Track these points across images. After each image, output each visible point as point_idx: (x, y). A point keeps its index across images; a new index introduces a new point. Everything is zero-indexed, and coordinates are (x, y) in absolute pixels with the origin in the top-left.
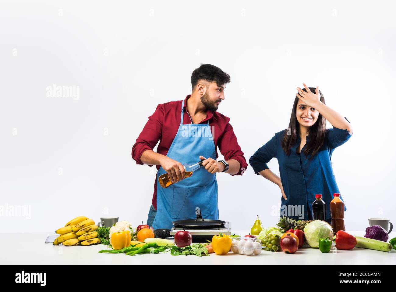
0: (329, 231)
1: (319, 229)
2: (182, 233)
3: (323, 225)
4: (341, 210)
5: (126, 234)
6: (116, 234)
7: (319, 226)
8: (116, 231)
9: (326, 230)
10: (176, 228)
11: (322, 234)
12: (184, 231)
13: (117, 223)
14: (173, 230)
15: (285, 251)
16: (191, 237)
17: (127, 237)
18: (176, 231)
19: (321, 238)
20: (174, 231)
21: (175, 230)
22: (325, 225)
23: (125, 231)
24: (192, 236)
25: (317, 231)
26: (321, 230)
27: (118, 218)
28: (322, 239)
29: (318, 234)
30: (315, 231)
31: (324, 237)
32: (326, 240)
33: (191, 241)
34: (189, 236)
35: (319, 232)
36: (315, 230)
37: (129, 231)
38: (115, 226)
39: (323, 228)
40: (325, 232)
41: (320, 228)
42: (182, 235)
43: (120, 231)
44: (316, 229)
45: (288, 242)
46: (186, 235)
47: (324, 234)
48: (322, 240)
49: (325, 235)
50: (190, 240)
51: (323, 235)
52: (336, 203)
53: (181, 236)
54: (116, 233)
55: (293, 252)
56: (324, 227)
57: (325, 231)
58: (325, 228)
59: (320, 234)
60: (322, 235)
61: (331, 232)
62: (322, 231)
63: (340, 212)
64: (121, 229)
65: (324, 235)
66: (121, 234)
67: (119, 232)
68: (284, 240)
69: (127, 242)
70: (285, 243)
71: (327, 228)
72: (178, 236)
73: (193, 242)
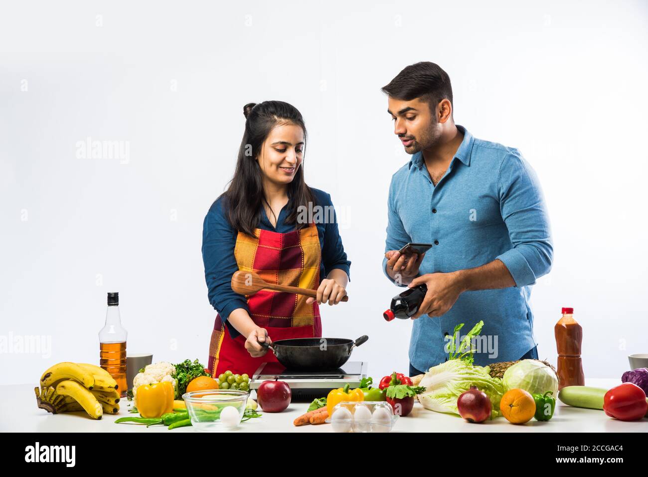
0: (549, 380)
1: (531, 376)
2: (271, 386)
4: (575, 339)
5: (165, 389)
6: (146, 388)
7: (532, 371)
8: (147, 383)
9: (545, 379)
10: (262, 376)
11: (537, 385)
12: (275, 380)
13: (147, 367)
14: (255, 379)
16: (289, 391)
18: (261, 381)
19: (534, 393)
20: (257, 381)
21: (258, 378)
22: (543, 368)
23: (162, 381)
24: (292, 390)
25: (528, 380)
26: (535, 378)
27: (151, 357)
28: (537, 395)
29: (530, 386)
30: (524, 380)
31: (541, 390)
32: (545, 396)
33: (290, 399)
34: (286, 391)
35: (531, 381)
36: (523, 378)
37: (170, 380)
38: (143, 372)
39: (539, 375)
40: (543, 382)
41: (533, 374)
42: (272, 389)
43: (152, 383)
44: (526, 376)
45: (472, 401)
46: (280, 388)
47: (541, 386)
48: (537, 397)
49: (543, 388)
50: (287, 398)
51: (539, 387)
52: (566, 325)
53: (269, 390)
54: (145, 386)
55: (481, 420)
56: (540, 373)
57: (542, 380)
58: (543, 374)
59: (533, 386)
60: (538, 389)
61: (555, 380)
62: (538, 380)
63: (574, 343)
64: (154, 378)
65: (542, 388)
66: (154, 387)
67: (151, 385)
68: (464, 398)
69: (166, 402)
70: (465, 403)
71: (546, 374)
72: (265, 390)
73: (293, 402)
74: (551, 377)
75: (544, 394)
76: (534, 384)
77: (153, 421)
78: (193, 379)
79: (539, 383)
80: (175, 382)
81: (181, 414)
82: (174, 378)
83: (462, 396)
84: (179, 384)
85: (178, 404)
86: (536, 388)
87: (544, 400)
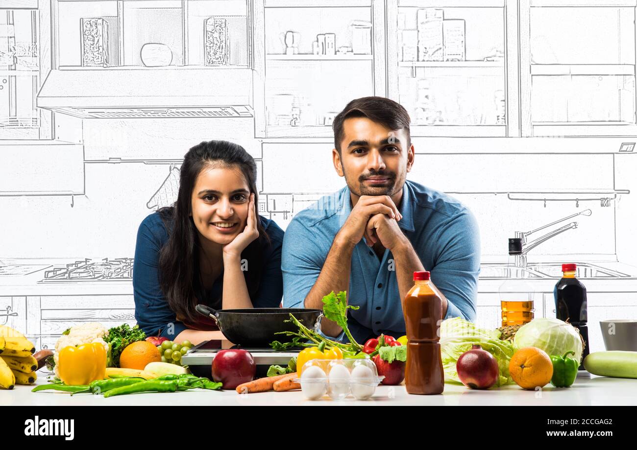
1: (547, 335)
3: (558, 326)
7: (548, 330)
9: (565, 338)
11: (555, 346)
13: (73, 329)
15: (467, 382)
19: (552, 355)
22: (563, 325)
23: (92, 344)
25: (544, 340)
26: (553, 337)
29: (546, 347)
30: (539, 340)
31: (561, 352)
32: (565, 357)
35: (548, 341)
36: (537, 337)
37: (102, 343)
38: (67, 334)
39: (558, 334)
40: (563, 342)
41: (550, 332)
43: (79, 344)
44: (541, 335)
45: (475, 362)
47: (560, 347)
48: (555, 358)
49: (563, 349)
51: (558, 348)
55: (486, 385)
56: (559, 331)
57: (562, 340)
58: (563, 333)
59: (550, 347)
60: (556, 350)
61: (577, 340)
62: (556, 340)
64: (81, 340)
65: (561, 349)
66: (81, 348)
67: (76, 346)
68: (464, 359)
69: (95, 368)
70: (466, 365)
71: (567, 333)
74: (572, 337)
75: (564, 355)
76: (552, 344)
77: (79, 389)
78: (130, 343)
79: (557, 343)
81: (114, 380)
82: (107, 341)
83: (462, 357)
84: (113, 350)
86: (554, 349)
87: (564, 361)
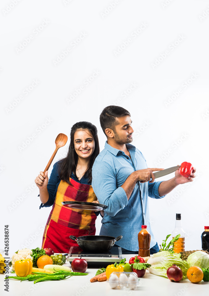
2: (78, 261)
5: (28, 262)
12: (79, 258)
17: (29, 265)
20: (70, 258)
21: (71, 256)
24: (87, 262)
25: (199, 261)
26: (203, 260)
28: (204, 269)
30: (197, 261)
31: (206, 267)
34: (85, 263)
35: (201, 262)
37: (30, 258)
38: (17, 253)
41: (202, 258)
42: (79, 263)
44: (198, 259)
45: (174, 272)
46: (82, 262)
50: (85, 267)
53: (77, 264)
54: (19, 261)
55: (178, 281)
64: (23, 256)
66: (23, 262)
67: (22, 260)
68: (170, 270)
70: (171, 273)
71: (208, 259)
72: (75, 263)
73: (88, 268)
78: (40, 256)
80: (32, 258)
82: (32, 256)
83: (169, 269)
84: (34, 259)
85: (34, 269)
